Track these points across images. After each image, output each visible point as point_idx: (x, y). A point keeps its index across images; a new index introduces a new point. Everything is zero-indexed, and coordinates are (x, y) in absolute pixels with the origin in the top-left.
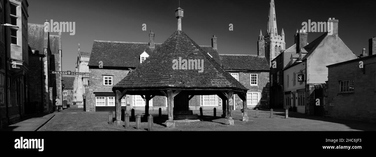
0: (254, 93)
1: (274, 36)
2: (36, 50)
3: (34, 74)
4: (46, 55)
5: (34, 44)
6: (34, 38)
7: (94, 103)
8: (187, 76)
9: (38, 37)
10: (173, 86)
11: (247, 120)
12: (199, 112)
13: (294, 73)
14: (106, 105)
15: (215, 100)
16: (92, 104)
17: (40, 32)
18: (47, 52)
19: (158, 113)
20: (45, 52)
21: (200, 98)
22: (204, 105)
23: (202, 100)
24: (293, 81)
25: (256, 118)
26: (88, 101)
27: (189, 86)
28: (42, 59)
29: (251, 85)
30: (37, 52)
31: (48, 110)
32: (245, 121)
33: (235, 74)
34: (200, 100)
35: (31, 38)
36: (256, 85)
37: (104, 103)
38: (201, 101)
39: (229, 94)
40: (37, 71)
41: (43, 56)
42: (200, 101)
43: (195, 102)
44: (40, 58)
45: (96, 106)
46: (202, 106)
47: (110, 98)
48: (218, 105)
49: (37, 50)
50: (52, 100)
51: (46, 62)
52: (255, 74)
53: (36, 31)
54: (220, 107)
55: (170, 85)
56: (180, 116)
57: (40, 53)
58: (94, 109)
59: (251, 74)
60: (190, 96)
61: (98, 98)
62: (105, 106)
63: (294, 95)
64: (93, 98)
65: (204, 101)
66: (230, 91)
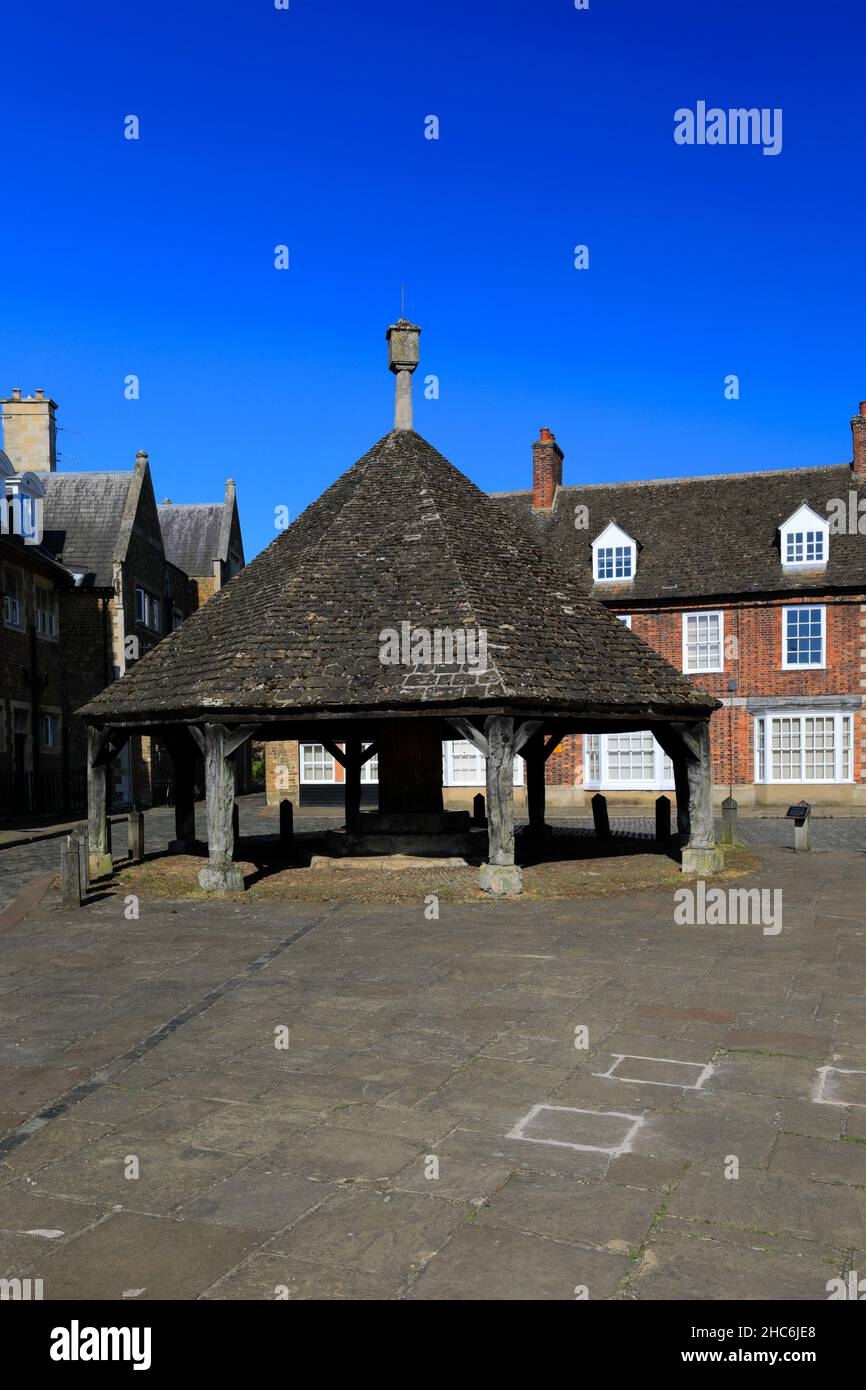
2: (89, 571)
3: (82, 665)
4: (118, 587)
5: (86, 550)
6: (91, 525)
7: (296, 770)
8: (306, 654)
9: (103, 522)
10: (219, 703)
14: (337, 779)
15: (833, 751)
16: (286, 775)
17: (116, 503)
18: (120, 577)
20: (115, 575)
21: (752, 743)
22: (770, 780)
23: (762, 754)
26: (274, 761)
27: (287, 702)
28: (105, 605)
30: (89, 578)
31: (126, 798)
34: (752, 751)
35: (82, 528)
37: (331, 769)
38: (757, 756)
39: (491, 732)
40: (91, 650)
41: (109, 593)
42: (752, 760)
43: (725, 761)
44: (100, 601)
45: (303, 782)
46: (761, 782)
49: (94, 571)
50: (149, 760)
51: (121, 613)
53: (102, 499)
55: (207, 702)
57: (100, 583)
58: (292, 794)
61: (308, 750)
62: (332, 782)
64: (291, 750)
65: (769, 755)
66: (494, 720)
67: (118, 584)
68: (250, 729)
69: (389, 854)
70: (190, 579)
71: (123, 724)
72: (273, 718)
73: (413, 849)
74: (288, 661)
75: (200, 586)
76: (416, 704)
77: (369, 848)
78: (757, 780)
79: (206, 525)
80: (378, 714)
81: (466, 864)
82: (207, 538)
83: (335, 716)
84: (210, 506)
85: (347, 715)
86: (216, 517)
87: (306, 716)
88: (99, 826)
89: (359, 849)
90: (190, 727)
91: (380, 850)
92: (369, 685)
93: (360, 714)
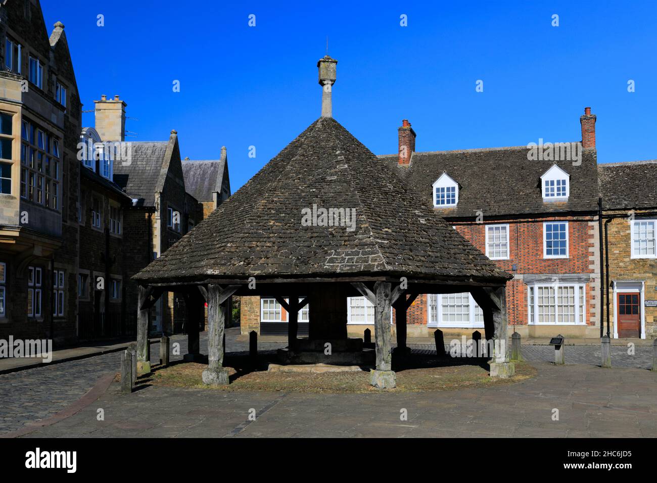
2: (141, 197)
3: (135, 251)
4: (158, 207)
5: (140, 185)
6: (144, 171)
7: (258, 314)
9: (150, 170)
10: (217, 272)
14: (282, 320)
15: (573, 306)
16: (253, 317)
17: (158, 159)
18: (159, 201)
20: (156, 200)
21: (526, 301)
22: (537, 322)
23: (533, 307)
26: (246, 309)
27: (257, 272)
28: (150, 216)
30: (141, 201)
31: (158, 329)
34: (526, 306)
35: (138, 173)
37: (279, 313)
38: (529, 308)
39: (378, 291)
40: (141, 243)
41: (152, 210)
42: (526, 311)
43: (511, 311)
44: (147, 214)
45: (263, 321)
46: (532, 323)
48: (584, 323)
49: (144, 198)
50: (172, 307)
51: (159, 222)
53: (151, 157)
54: (592, 327)
55: (209, 272)
57: (147, 204)
58: (256, 328)
61: (265, 302)
62: (280, 321)
64: (256, 302)
65: (537, 308)
66: (380, 284)
67: (158, 205)
68: (235, 288)
70: (199, 202)
71: (159, 285)
74: (258, 249)
75: (204, 207)
76: (334, 275)
77: (303, 359)
78: (530, 323)
79: (209, 172)
80: (311, 280)
81: (361, 370)
82: (210, 180)
83: (285, 281)
84: (212, 161)
85: (293, 280)
86: (215, 167)
88: (143, 345)
89: (297, 360)
90: (199, 287)
92: (306, 263)
93: (300, 280)
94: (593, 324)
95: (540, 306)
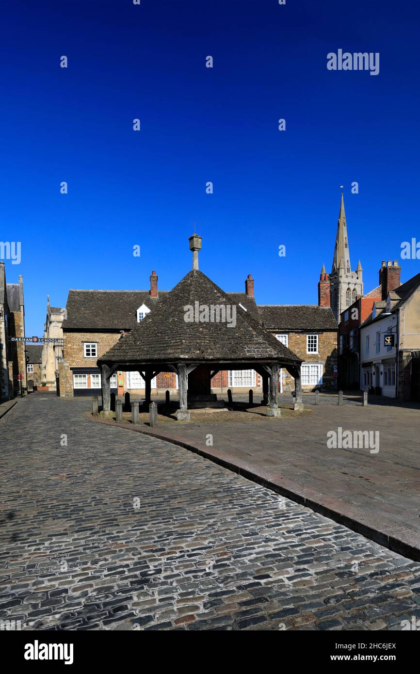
0: (312, 366)
1: (345, 273)
7: (72, 384)
8: (207, 342)
10: (187, 357)
11: (302, 410)
12: (227, 396)
13: (377, 332)
15: (251, 377)
16: (68, 385)
18: (3, 309)
19: (164, 398)
21: (228, 375)
22: (234, 386)
23: (231, 378)
24: (376, 346)
25: (316, 406)
26: (63, 381)
27: (211, 357)
29: (308, 353)
32: (298, 410)
33: (282, 336)
34: (228, 377)
36: (316, 353)
37: (86, 383)
38: (229, 379)
39: (273, 367)
42: (228, 380)
43: (221, 380)
45: (75, 388)
46: (231, 386)
47: (94, 376)
48: (255, 386)
50: (12, 380)
51: (3, 323)
52: (314, 335)
54: (259, 388)
55: (182, 356)
56: (197, 403)
58: (71, 392)
59: (307, 336)
60: (212, 372)
61: (76, 376)
62: (87, 388)
63: (377, 369)
64: (69, 377)
65: (233, 379)
66: (274, 364)
69: (204, 408)
72: (204, 362)
73: (211, 406)
74: (203, 344)
77: (196, 406)
78: (229, 386)
80: (239, 362)
83: (225, 362)
85: (229, 362)
87: (215, 362)
91: (199, 407)
94: (259, 386)
95: (235, 377)
